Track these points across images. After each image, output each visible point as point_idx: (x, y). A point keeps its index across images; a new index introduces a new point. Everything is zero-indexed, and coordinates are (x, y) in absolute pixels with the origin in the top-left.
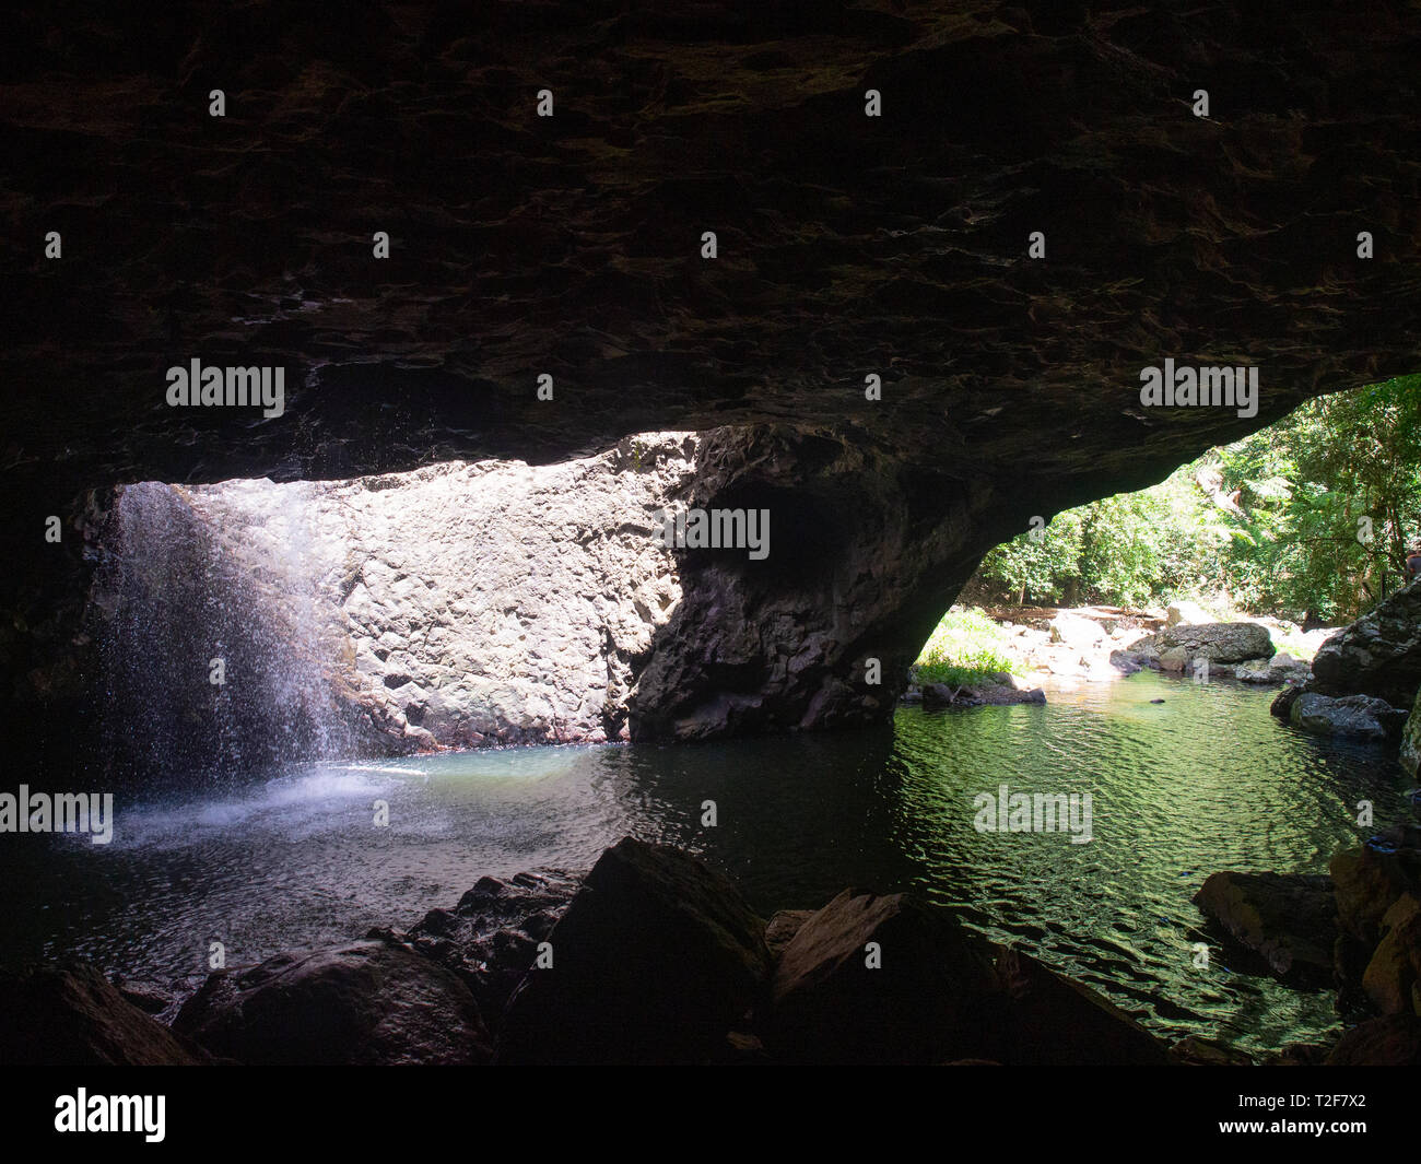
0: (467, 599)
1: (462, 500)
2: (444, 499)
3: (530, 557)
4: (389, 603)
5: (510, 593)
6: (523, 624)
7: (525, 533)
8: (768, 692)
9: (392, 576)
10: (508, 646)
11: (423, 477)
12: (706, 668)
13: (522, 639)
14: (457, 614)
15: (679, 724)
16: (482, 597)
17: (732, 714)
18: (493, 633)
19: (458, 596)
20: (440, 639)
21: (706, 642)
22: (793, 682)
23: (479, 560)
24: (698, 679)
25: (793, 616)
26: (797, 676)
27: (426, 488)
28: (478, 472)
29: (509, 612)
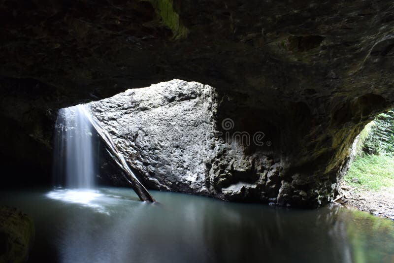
0: (164, 142)
1: (164, 114)
2: (159, 113)
3: (182, 130)
4: (143, 142)
5: (177, 141)
6: (182, 151)
7: (181, 123)
8: (259, 183)
9: (144, 135)
10: (176, 157)
11: (154, 107)
12: (230, 171)
13: (182, 155)
14: (162, 147)
15: (223, 189)
16: (168, 142)
17: (243, 189)
18: (172, 153)
19: (162, 142)
20: (156, 153)
21: (229, 162)
22: (269, 181)
23: (168, 131)
24: (227, 175)
25: (267, 156)
26: (270, 178)
27: (155, 110)
28: (172, 105)
29: (177, 147)
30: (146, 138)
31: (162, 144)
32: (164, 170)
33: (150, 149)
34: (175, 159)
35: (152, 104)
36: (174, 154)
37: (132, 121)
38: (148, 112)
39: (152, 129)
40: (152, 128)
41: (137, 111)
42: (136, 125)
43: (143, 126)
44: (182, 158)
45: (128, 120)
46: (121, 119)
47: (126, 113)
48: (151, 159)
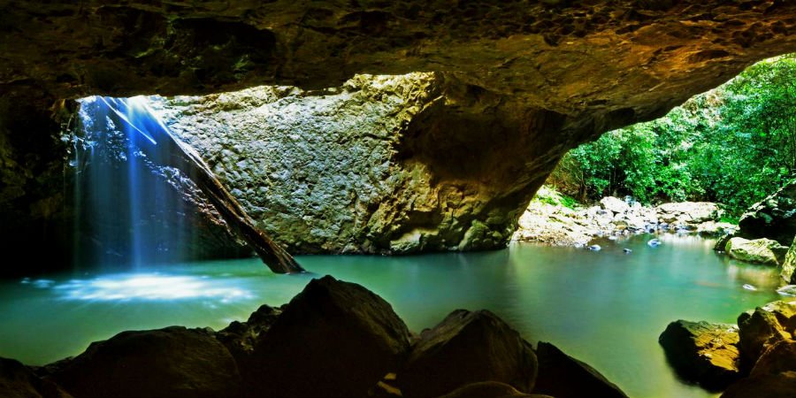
0: (278, 172)
1: (275, 118)
2: (265, 117)
3: (313, 150)
4: (235, 172)
5: (301, 169)
6: (309, 186)
7: (310, 137)
8: (442, 227)
9: (237, 158)
10: (301, 198)
11: (254, 104)
12: (408, 213)
13: (309, 194)
14: (273, 180)
15: (392, 242)
16: (287, 171)
17: (421, 238)
18: (293, 191)
19: (273, 170)
20: (264, 193)
21: (408, 198)
22: (456, 222)
23: (284, 151)
24: (404, 219)
25: (457, 186)
26: (458, 219)
27: (256, 111)
28: (285, 102)
29: (301, 180)
30: (242, 164)
31: (274, 175)
32: (275, 223)
33: (249, 186)
34: (299, 202)
35: (250, 98)
36: (297, 192)
37: (205, 130)
38: (240, 113)
39: (255, 148)
40: (255, 145)
41: (211, 111)
42: (215, 140)
43: (234, 141)
44: (310, 199)
45: (194, 128)
46: (176, 125)
47: (186, 113)
48: (250, 205)
